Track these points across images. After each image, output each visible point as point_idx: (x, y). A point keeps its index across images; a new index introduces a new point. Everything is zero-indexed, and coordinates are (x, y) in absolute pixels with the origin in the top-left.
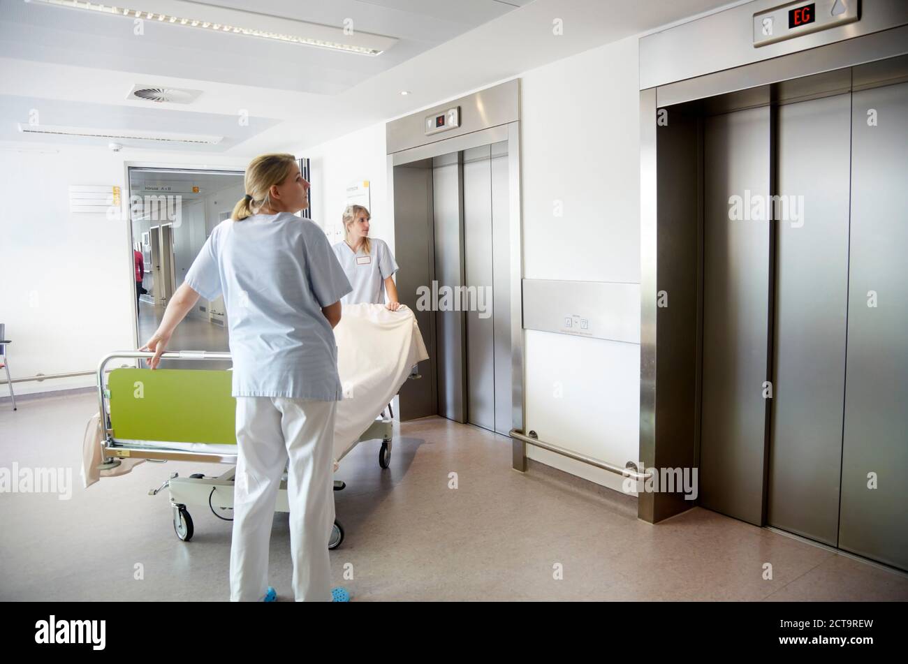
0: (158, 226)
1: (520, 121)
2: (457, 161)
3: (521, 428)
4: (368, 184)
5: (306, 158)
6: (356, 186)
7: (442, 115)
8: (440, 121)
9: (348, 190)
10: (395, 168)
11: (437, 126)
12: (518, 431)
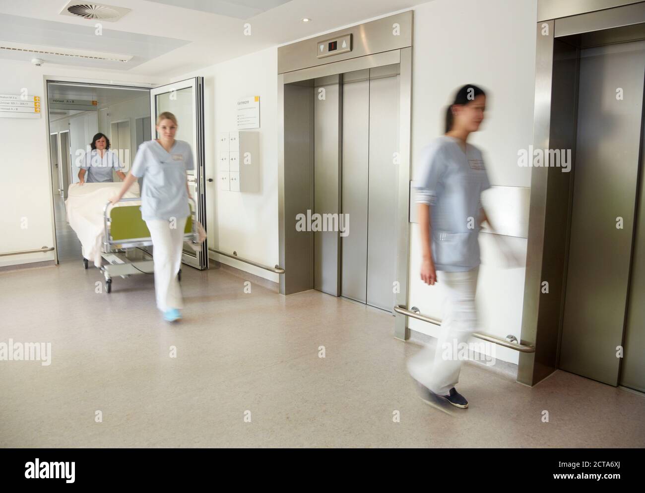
0: (57, 133)
1: (412, 47)
2: (338, 81)
3: (404, 304)
4: (258, 99)
5: (201, 76)
6: (246, 100)
7: (335, 41)
8: (333, 46)
9: (239, 104)
10: (286, 85)
11: (329, 51)
12: (401, 307)
